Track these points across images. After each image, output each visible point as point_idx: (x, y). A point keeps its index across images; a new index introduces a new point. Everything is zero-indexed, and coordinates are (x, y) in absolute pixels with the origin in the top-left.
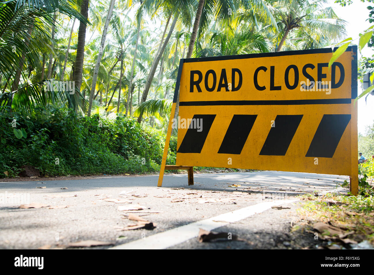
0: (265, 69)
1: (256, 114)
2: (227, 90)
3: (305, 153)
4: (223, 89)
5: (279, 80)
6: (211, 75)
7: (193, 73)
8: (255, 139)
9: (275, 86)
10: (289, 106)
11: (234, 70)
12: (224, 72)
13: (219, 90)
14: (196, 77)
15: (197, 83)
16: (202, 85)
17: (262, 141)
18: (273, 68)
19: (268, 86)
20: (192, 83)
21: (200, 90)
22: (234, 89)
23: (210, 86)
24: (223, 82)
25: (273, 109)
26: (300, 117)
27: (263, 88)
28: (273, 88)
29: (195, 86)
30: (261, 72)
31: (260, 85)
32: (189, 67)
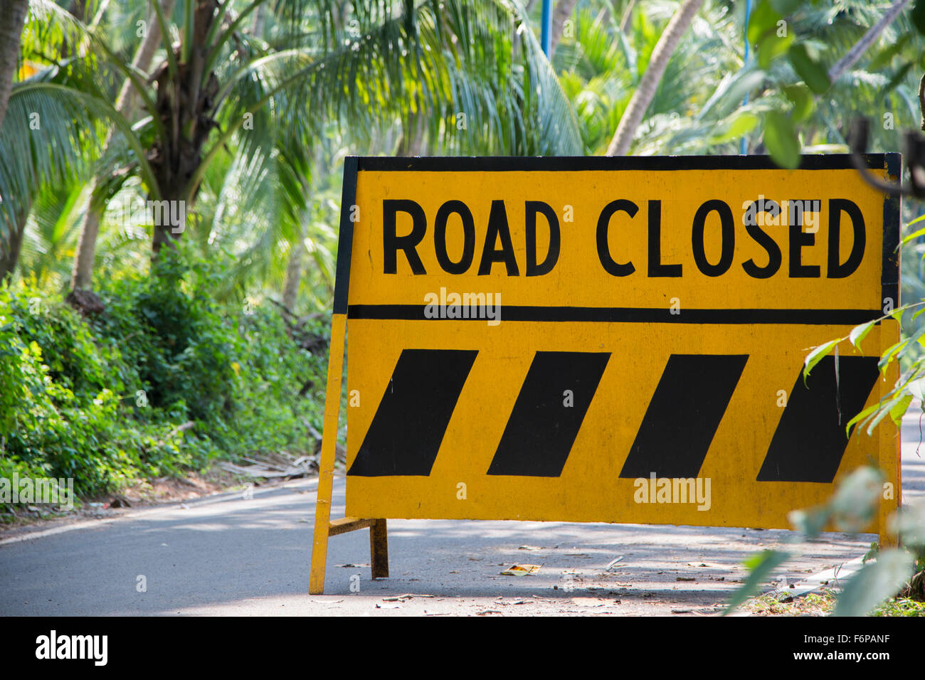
0: (631, 208)
1: (605, 350)
2: (513, 270)
3: (755, 469)
4: (499, 267)
5: (676, 248)
6: (455, 220)
7: (391, 208)
8: (604, 430)
9: (663, 263)
10: (706, 326)
11: (533, 208)
12: (498, 209)
13: (485, 270)
14: (404, 224)
15: (409, 244)
16: (426, 250)
17: (627, 434)
18: (655, 207)
19: (641, 262)
20: (391, 243)
21: (418, 268)
22: (533, 270)
23: (455, 256)
24: (499, 246)
25: (657, 336)
26: (740, 361)
27: (627, 270)
28: (657, 269)
29: (401, 254)
30: (619, 216)
31: (619, 258)
32: (376, 187)
